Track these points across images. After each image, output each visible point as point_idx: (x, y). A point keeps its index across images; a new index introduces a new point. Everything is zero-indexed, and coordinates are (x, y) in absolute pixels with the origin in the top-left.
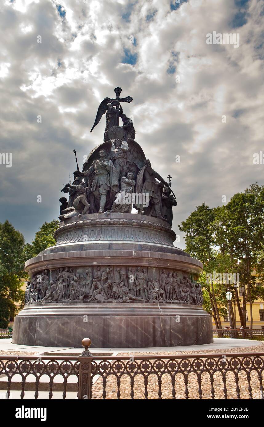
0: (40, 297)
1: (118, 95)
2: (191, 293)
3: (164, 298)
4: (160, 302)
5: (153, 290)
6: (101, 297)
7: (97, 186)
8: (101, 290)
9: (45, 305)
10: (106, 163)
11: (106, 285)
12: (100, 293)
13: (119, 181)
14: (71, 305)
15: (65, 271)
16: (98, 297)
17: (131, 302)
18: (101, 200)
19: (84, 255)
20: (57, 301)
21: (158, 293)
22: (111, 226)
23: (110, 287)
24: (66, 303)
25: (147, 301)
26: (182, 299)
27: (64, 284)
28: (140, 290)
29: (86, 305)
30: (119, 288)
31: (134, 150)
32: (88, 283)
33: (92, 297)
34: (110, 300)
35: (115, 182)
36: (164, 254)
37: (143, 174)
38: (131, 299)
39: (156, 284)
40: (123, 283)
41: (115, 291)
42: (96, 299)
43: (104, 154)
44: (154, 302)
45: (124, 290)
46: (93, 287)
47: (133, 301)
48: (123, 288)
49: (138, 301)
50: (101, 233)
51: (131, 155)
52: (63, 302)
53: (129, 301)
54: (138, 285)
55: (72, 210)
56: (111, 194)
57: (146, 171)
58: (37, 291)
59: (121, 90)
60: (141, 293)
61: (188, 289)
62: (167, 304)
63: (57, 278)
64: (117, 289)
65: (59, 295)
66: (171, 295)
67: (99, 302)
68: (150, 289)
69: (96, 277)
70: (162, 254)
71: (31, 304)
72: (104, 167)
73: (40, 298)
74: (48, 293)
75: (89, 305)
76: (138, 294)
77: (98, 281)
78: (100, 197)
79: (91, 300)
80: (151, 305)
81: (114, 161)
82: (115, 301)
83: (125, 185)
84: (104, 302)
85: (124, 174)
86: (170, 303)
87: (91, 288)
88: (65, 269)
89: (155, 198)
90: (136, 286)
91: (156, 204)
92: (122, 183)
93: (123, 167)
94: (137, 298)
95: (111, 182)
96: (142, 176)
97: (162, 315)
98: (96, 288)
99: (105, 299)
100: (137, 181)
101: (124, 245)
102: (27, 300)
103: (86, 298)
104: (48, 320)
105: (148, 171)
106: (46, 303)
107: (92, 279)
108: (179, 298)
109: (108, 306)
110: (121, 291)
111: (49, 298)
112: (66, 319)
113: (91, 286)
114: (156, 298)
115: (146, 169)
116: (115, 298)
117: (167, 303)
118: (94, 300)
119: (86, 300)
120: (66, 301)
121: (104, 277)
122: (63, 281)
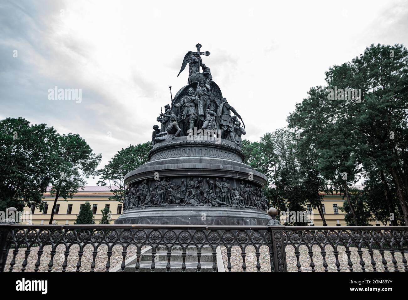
0: (140, 202)
1: (199, 49)
2: (261, 201)
3: (244, 204)
4: (241, 207)
5: (236, 197)
6: (194, 202)
7: (187, 116)
8: (194, 196)
9: (145, 209)
10: (194, 98)
11: (199, 192)
12: (193, 198)
13: (204, 112)
14: (168, 208)
15: (164, 180)
16: (192, 201)
17: (219, 206)
18: (190, 126)
19: (181, 167)
20: (156, 205)
21: (239, 199)
22: (199, 146)
23: (202, 193)
24: (164, 207)
25: (231, 206)
26: (256, 205)
27: (162, 191)
28: (225, 196)
29: (182, 208)
30: (209, 194)
31: (214, 90)
32: (183, 190)
33: (187, 201)
34: (201, 204)
35: (201, 112)
36: (244, 169)
37: (222, 108)
38: (218, 203)
39: (237, 192)
40: (212, 190)
41: (205, 196)
42: (190, 203)
43: (192, 92)
44: (237, 207)
45: (213, 196)
46: (187, 193)
47: (220, 205)
48: (212, 195)
49: (224, 206)
50: (191, 151)
51: (212, 94)
52: (161, 206)
53: (217, 205)
54: (224, 193)
55: (165, 134)
56: (197, 122)
57: (224, 106)
58: (137, 198)
59: (201, 46)
60: (226, 199)
61: (259, 198)
62: (246, 209)
63: (156, 186)
64: (207, 195)
65: (158, 201)
66: (248, 202)
67: (193, 205)
68: (233, 196)
69: (189, 185)
70: (242, 169)
71: (132, 209)
72: (193, 101)
73: (140, 204)
74: (148, 199)
75: (184, 208)
76: (223, 200)
77: (192, 188)
78: (189, 124)
79: (186, 204)
80: (234, 209)
81: (199, 97)
82: (205, 205)
83: (209, 115)
84: (197, 206)
85: (207, 107)
86: (248, 208)
87: (185, 195)
88: (163, 179)
89: (231, 127)
90: (222, 194)
91: (232, 132)
92: (207, 114)
93: (206, 102)
94: (223, 203)
95: (198, 112)
96: (222, 110)
97: (244, 217)
98: (190, 193)
99: (198, 204)
100: (218, 113)
101: (211, 160)
102: (126, 206)
103: (182, 202)
104: (149, 221)
105: (225, 106)
106: (146, 207)
107: (187, 187)
108: (253, 204)
109: (201, 209)
110: (211, 198)
111: (149, 203)
112: (166, 220)
113: (186, 192)
114: (238, 204)
115: (224, 105)
116: (206, 202)
117: (246, 207)
118: (189, 204)
119: (182, 204)
120: (165, 205)
121: (197, 185)
122: (162, 189)
